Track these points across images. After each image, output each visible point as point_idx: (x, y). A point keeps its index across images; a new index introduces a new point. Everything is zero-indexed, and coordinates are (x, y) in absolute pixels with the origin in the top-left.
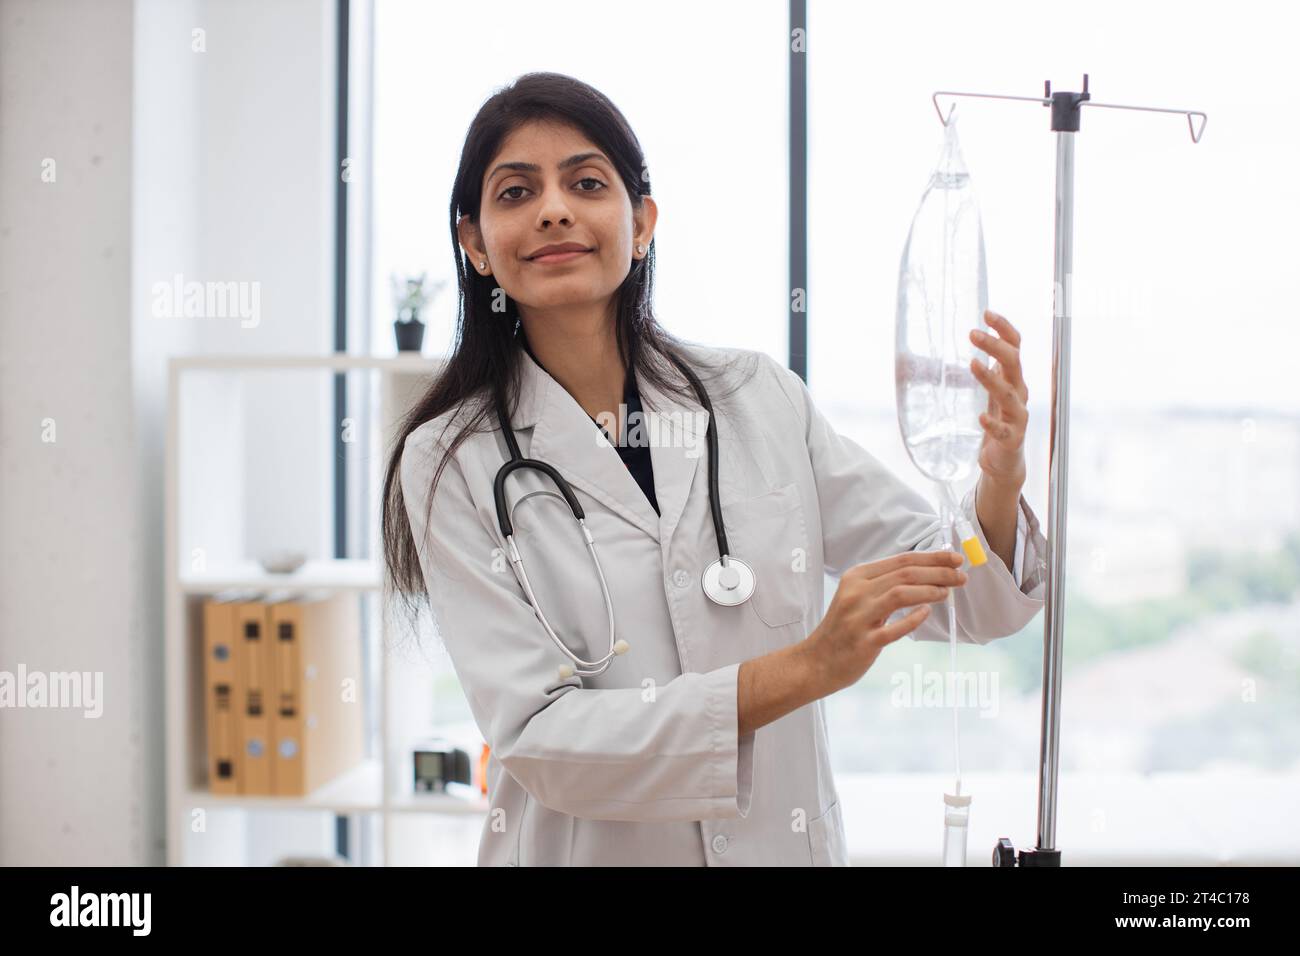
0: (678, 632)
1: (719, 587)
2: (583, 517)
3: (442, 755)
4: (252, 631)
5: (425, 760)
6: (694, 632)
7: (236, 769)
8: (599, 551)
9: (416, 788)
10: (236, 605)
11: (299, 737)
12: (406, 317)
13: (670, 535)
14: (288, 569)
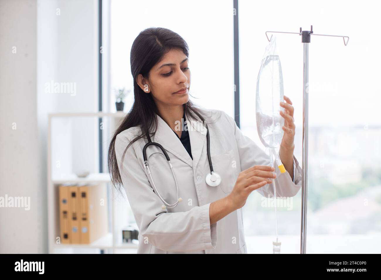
0: (198, 194)
1: (211, 181)
2: (170, 160)
3: (131, 231)
4: (74, 195)
5: (126, 233)
6: (203, 194)
7: (69, 236)
8: (175, 170)
9: (123, 241)
10: (69, 187)
11: (88, 226)
12: (119, 101)
13: (196, 165)
14: (84, 176)
